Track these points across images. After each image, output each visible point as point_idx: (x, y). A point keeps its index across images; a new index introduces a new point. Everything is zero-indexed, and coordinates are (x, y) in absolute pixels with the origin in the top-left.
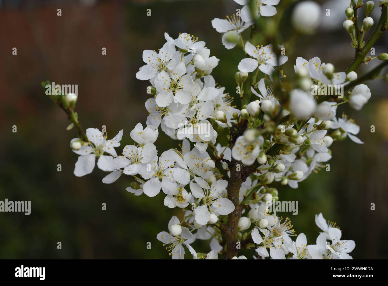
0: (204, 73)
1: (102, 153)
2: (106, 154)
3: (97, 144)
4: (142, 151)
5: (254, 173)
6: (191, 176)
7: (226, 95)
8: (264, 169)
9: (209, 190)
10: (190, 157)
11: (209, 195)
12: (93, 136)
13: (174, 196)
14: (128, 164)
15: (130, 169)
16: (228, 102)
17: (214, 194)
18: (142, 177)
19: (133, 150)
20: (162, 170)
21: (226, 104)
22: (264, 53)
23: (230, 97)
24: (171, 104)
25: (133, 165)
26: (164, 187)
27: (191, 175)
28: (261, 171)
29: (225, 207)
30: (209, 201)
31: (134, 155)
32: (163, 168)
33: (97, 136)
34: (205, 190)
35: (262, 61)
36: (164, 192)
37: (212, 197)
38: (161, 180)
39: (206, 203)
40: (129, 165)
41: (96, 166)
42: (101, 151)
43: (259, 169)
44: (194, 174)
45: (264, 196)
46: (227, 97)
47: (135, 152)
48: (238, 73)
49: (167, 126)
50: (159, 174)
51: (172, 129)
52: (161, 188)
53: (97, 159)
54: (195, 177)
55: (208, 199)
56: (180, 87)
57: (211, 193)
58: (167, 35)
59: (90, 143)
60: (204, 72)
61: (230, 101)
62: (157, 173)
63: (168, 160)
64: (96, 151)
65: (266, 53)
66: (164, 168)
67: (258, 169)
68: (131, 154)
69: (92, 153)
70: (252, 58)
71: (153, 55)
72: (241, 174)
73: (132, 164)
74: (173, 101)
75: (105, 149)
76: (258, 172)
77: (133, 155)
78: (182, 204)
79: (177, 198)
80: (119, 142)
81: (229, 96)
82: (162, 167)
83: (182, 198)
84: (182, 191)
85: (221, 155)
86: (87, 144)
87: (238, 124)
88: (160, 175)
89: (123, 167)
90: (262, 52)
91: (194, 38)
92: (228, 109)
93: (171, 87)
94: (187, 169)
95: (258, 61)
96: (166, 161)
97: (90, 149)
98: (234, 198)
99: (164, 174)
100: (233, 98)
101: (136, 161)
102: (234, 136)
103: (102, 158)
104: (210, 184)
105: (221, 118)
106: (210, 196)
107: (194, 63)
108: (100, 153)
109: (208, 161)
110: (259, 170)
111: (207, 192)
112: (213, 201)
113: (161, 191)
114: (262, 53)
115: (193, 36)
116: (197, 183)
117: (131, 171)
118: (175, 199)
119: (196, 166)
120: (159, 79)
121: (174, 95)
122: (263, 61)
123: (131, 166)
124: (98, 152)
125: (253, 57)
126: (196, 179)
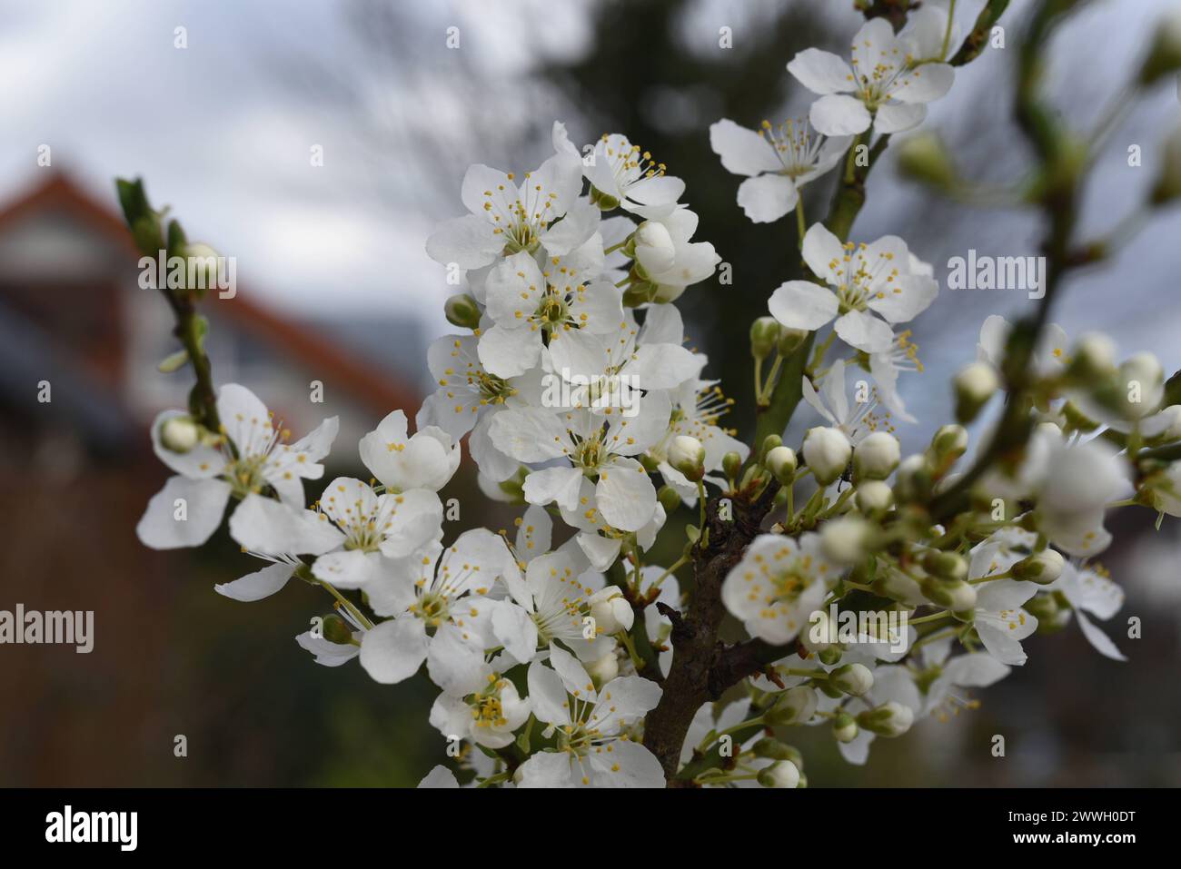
0: (659, 293)
1: (258, 488)
2: (270, 492)
3: (248, 449)
4: (393, 513)
5: (751, 678)
6: (540, 642)
7: (708, 384)
8: (792, 672)
9: (590, 706)
10: (554, 574)
11: (585, 719)
12: (240, 418)
13: (468, 699)
14: (333, 546)
15: (337, 568)
16: (710, 413)
17: (603, 722)
18: (367, 603)
19: (361, 501)
20: (445, 599)
21: (704, 415)
22: (866, 274)
23: (721, 397)
24: (528, 371)
25: (347, 553)
26: (435, 660)
27: (542, 636)
28: (783, 679)
29: (634, 776)
30: (579, 744)
31: (363, 518)
32: (449, 591)
33: (255, 421)
34: (579, 701)
35: (855, 300)
36: (432, 675)
37: (596, 731)
38: (431, 631)
39: (569, 747)
40: (336, 550)
41: (224, 529)
42: (254, 479)
43: (779, 666)
44: (551, 634)
45: (771, 768)
46: (712, 394)
47: (366, 511)
48: (765, 322)
49: (498, 445)
50: (428, 608)
51: (510, 458)
52: (426, 661)
53: (233, 504)
54: (552, 645)
55: (578, 735)
56: (571, 318)
57: (596, 718)
58: (560, 133)
59: (224, 440)
60: (659, 287)
61: (718, 411)
62: (426, 604)
63: (476, 569)
64: (237, 473)
65: (873, 275)
66: (454, 591)
67: (772, 668)
68: (352, 515)
69: (221, 477)
70: (822, 282)
71: (501, 188)
72: (711, 670)
73: (347, 548)
74: (539, 363)
75: (271, 476)
76: (773, 676)
77: (358, 519)
78: (491, 733)
79: (475, 708)
80: (320, 462)
81: (717, 390)
82: (448, 588)
83: (495, 709)
84: (500, 687)
85: (650, 590)
86: (215, 439)
87: (736, 494)
88: (432, 611)
89: (316, 553)
90: (860, 268)
91: (652, 163)
92: (711, 436)
93: (542, 311)
94: (532, 611)
95: (840, 296)
96: (466, 567)
97: (218, 464)
98: (666, 749)
99: (447, 612)
100: (730, 401)
101: (363, 541)
102: (718, 532)
103: (253, 505)
104: (597, 683)
105: (686, 463)
106: (591, 725)
107: (636, 249)
108: (250, 482)
109: (614, 600)
110: (776, 671)
111: (581, 710)
112: (593, 744)
113: (423, 669)
114: (859, 272)
115: (647, 155)
116: (554, 669)
117: (339, 571)
118: (469, 711)
119: (567, 608)
120: (506, 276)
121: (546, 341)
122: (860, 299)
123: (343, 556)
124: (245, 477)
125: (824, 280)
126: (556, 655)
